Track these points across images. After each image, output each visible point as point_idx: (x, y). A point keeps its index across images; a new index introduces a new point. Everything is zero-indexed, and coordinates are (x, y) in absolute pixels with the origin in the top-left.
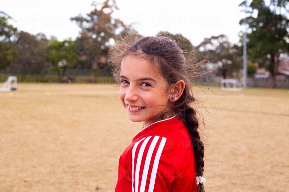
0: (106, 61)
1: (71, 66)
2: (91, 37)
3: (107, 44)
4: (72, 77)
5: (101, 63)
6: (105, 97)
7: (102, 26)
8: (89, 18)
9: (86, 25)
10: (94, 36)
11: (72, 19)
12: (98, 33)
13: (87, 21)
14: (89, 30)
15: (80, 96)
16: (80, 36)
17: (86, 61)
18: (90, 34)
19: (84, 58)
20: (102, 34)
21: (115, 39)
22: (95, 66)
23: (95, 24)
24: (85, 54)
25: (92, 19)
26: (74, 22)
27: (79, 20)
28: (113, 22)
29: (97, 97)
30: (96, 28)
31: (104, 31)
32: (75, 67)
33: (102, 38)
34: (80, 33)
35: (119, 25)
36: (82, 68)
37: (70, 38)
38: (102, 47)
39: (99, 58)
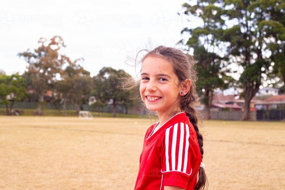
0: (53, 95)
1: (19, 99)
2: (38, 72)
3: (54, 79)
4: (19, 110)
5: (48, 97)
6: (55, 128)
7: (49, 61)
8: (37, 54)
9: (33, 60)
10: (42, 71)
11: (20, 55)
12: (46, 68)
13: (35, 57)
14: (36, 65)
15: (31, 127)
16: (27, 70)
17: (34, 94)
18: (37, 69)
19: (31, 92)
20: (49, 69)
21: (61, 74)
22: (42, 100)
23: (42, 60)
24: (33, 88)
25: (40, 55)
26: (22, 57)
27: (27, 55)
28: (59, 58)
29: (48, 127)
30: (43, 63)
31: (51, 66)
32: (22, 100)
33: (49, 72)
34: (27, 68)
35: (65, 61)
36: (30, 101)
37: (18, 73)
38: (49, 82)
39: (46, 92)
